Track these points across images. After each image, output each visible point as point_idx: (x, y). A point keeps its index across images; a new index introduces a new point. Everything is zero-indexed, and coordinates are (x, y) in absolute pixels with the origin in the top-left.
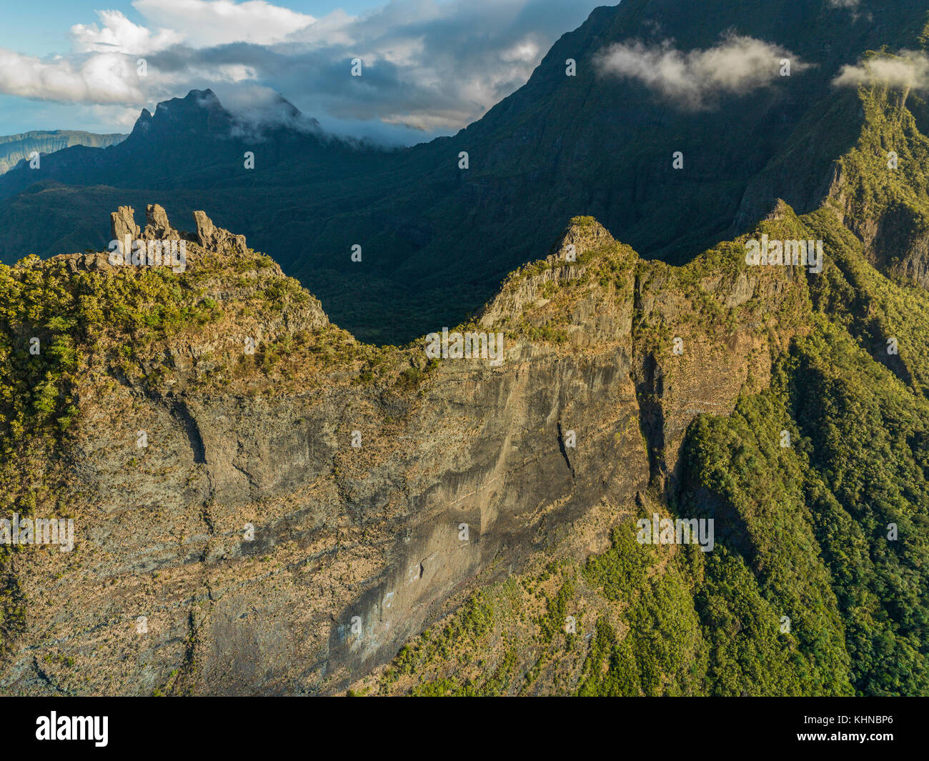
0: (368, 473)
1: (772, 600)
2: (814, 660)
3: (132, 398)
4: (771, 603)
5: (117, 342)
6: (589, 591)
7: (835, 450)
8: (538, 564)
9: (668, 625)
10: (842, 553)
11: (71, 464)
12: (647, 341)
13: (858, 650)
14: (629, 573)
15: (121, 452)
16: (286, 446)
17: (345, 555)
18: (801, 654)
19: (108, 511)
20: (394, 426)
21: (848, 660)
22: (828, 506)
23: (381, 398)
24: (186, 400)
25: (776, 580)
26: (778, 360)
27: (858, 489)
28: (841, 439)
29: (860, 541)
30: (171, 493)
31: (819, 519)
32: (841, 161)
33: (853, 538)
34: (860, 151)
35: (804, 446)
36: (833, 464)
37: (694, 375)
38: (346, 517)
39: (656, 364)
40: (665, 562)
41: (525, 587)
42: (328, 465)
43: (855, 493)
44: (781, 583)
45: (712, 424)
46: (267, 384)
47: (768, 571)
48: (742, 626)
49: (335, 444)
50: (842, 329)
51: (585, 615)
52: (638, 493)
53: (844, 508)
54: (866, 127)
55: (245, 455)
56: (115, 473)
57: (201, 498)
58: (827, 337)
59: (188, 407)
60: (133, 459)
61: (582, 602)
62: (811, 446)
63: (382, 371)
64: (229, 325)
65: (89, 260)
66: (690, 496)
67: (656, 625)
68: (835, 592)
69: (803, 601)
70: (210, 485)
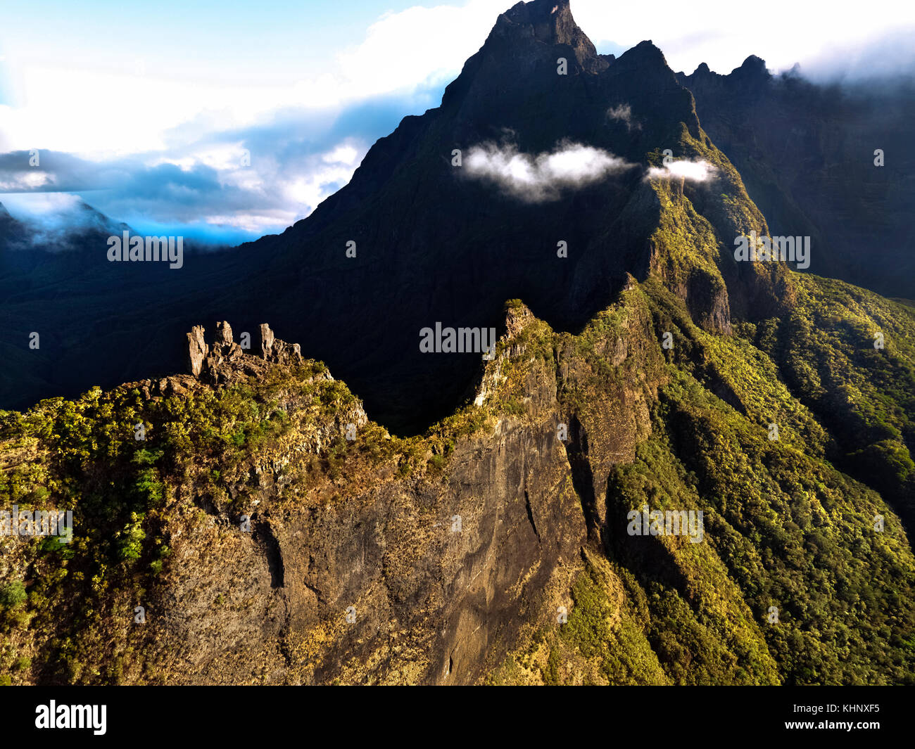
0: (412, 568)
1: (708, 625)
2: (752, 671)
3: (217, 528)
4: (707, 627)
5: (204, 467)
6: (569, 653)
7: (715, 479)
8: (526, 637)
9: (638, 670)
10: (744, 568)
11: (160, 615)
12: (570, 405)
13: (779, 653)
14: (594, 627)
15: (209, 590)
16: (348, 553)
17: (397, 662)
18: (741, 668)
19: (196, 663)
20: (428, 515)
21: (775, 664)
22: (722, 529)
23: (416, 489)
24: (269, 520)
25: (707, 605)
26: (653, 408)
27: (739, 509)
28: (717, 468)
29: (754, 554)
30: (252, 628)
31: (719, 541)
32: (653, 239)
33: (748, 553)
34: (663, 230)
35: (691, 480)
36: (716, 491)
37: (605, 430)
38: (395, 621)
39: (580, 424)
40: (618, 610)
41: (521, 663)
42: (379, 567)
43: (738, 512)
44: (711, 606)
45: (626, 473)
46: (334, 490)
47: (699, 597)
48: (693, 655)
49: (384, 544)
50: (689, 375)
51: (574, 678)
52: (582, 549)
53: (734, 529)
54: (663, 211)
55: (315, 570)
56: (204, 615)
57: (277, 627)
58: (682, 383)
59: (272, 527)
60: (219, 596)
61: (569, 665)
62: (697, 479)
63: (415, 462)
64: (296, 435)
65: (163, 385)
66: (623, 542)
67: (630, 672)
68: (748, 604)
69: (729, 619)
70: (286, 611)
